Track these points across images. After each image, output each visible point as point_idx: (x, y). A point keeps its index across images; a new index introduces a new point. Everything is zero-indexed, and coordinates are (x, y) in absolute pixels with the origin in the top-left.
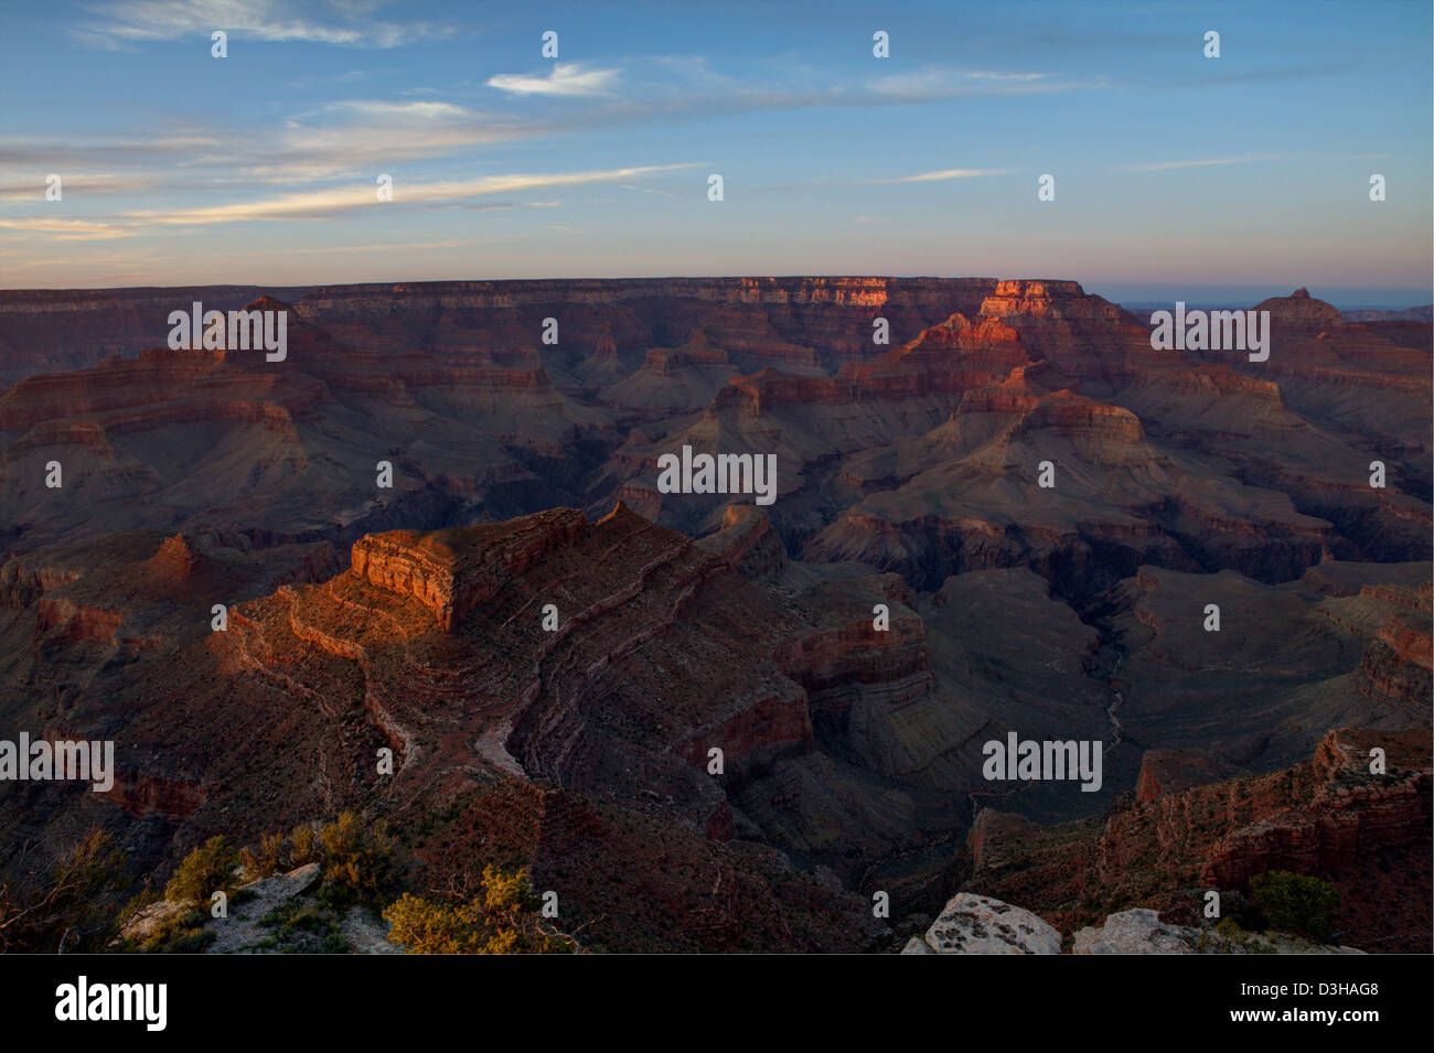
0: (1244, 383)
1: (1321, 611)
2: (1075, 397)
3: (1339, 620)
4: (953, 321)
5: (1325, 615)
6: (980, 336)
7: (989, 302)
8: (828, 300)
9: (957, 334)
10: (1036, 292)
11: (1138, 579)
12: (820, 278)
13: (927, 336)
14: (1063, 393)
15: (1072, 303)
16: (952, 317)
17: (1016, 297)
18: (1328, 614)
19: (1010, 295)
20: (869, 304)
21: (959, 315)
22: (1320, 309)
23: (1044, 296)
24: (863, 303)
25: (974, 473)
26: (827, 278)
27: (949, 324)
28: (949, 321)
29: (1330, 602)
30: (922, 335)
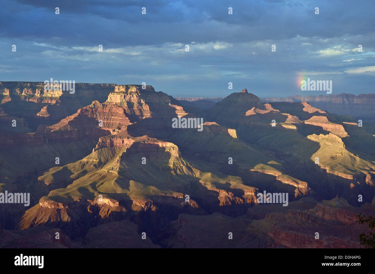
0: (223, 130)
1: (251, 227)
2: (150, 139)
3: (258, 230)
4: (94, 105)
5: (253, 228)
6: (107, 111)
7: (112, 95)
8: (31, 93)
9: (96, 110)
10: (133, 90)
11: (178, 220)
12: (27, 83)
13: (81, 112)
14: (145, 137)
15: (150, 95)
16: (93, 102)
17: (124, 93)
18: (254, 228)
19: (121, 92)
20: (54, 96)
21: (97, 102)
22: (252, 98)
23: (137, 92)
24: (50, 96)
25: (104, 177)
26: (31, 83)
27: (92, 105)
28: (92, 104)
29: (255, 222)
30: (79, 111)
